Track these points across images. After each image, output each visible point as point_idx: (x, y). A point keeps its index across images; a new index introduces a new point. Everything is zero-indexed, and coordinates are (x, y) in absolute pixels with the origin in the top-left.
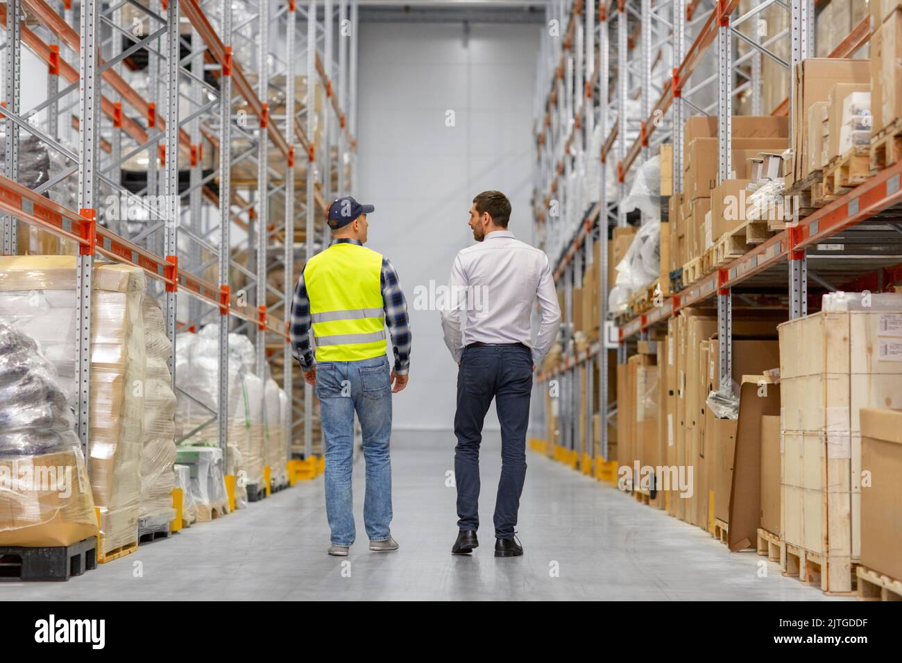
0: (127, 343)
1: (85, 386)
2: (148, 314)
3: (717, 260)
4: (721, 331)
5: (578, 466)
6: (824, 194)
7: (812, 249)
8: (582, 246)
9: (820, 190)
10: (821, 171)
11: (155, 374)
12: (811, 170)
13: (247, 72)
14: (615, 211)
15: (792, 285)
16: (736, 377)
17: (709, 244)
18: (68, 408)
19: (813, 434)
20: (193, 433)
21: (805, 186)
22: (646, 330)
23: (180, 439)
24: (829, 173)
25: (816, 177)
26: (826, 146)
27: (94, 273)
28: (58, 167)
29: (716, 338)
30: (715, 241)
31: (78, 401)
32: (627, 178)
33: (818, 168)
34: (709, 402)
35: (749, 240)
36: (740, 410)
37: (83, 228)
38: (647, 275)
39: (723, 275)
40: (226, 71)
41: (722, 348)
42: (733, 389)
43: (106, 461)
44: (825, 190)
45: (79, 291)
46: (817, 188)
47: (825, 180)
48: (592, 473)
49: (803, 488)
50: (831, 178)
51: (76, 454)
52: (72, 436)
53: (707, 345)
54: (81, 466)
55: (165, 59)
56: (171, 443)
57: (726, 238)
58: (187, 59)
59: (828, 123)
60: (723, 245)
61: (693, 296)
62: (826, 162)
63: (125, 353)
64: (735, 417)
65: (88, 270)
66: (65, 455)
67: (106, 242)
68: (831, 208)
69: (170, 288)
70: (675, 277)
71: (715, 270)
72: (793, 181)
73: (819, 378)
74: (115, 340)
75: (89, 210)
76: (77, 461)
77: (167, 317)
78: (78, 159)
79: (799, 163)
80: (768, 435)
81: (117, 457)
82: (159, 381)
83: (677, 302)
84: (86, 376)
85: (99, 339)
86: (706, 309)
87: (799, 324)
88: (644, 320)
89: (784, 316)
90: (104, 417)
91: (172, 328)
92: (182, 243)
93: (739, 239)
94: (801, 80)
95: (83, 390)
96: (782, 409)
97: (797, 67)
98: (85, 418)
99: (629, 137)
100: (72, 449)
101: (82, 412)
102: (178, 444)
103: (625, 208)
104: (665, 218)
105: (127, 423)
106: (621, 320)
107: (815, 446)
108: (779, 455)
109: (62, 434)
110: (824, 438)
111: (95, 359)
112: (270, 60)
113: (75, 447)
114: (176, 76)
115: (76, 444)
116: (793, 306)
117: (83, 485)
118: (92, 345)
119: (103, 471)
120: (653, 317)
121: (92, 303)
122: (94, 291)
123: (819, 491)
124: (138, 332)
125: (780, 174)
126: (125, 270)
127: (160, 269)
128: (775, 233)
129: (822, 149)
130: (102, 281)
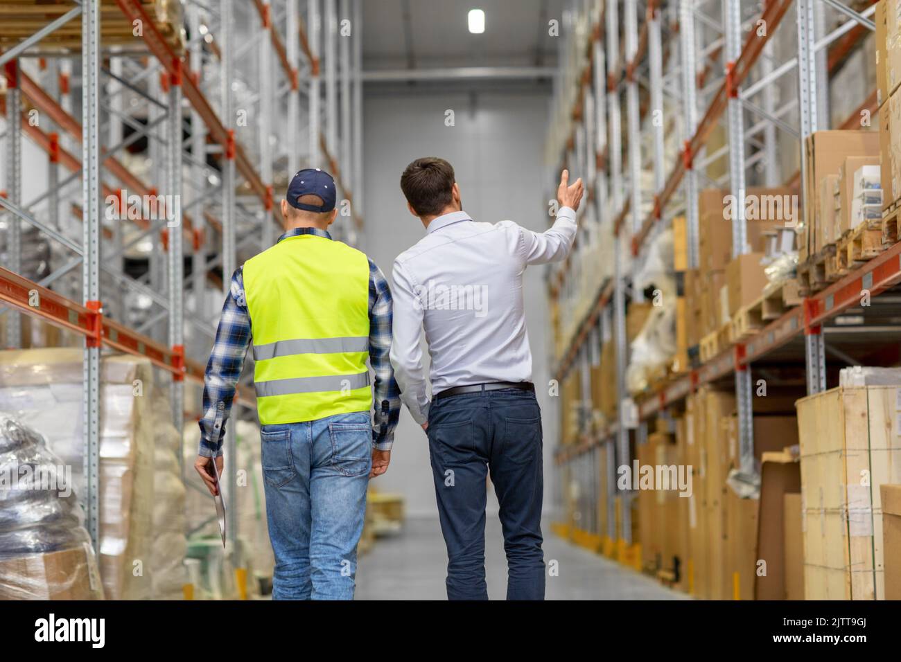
0: (135, 436)
1: (94, 481)
2: (156, 405)
3: (735, 336)
4: (741, 408)
5: (600, 550)
6: (838, 268)
7: (830, 322)
8: (597, 323)
9: (833, 265)
10: (834, 245)
11: (165, 466)
12: (824, 244)
13: (250, 153)
14: (630, 286)
15: (810, 360)
16: (757, 455)
17: (726, 319)
18: (78, 504)
19: (834, 512)
20: (203, 526)
21: (819, 260)
22: (665, 408)
23: (189, 532)
24: (842, 246)
25: (829, 250)
26: (839, 220)
27: (101, 366)
28: (59, 257)
29: (735, 415)
30: (732, 315)
31: (87, 496)
32: (642, 252)
33: (831, 241)
34: (730, 482)
35: (765, 315)
36: (761, 488)
37: (89, 320)
38: (664, 352)
39: (741, 349)
40: (229, 155)
41: (742, 426)
42: (755, 467)
43: (116, 557)
44: (839, 264)
45: (86, 385)
46: (831, 261)
47: (838, 254)
48: (614, 556)
49: (826, 568)
50: (845, 252)
51: (87, 551)
52: (82, 532)
53: (727, 423)
54: (92, 563)
55: (166, 144)
56: (181, 538)
57: (742, 313)
58: (188, 142)
59: (839, 197)
60: (740, 321)
61: (712, 372)
62: (839, 236)
63: (134, 446)
64: (756, 496)
65: (95, 363)
66: (76, 552)
67: (113, 334)
68: (845, 282)
69: (177, 377)
70: (693, 353)
71: (732, 345)
72: (806, 255)
73: (839, 454)
74: (124, 433)
75: (95, 303)
76: (88, 557)
77: (175, 407)
78: (82, 251)
79: (812, 236)
80: (790, 514)
81: (129, 553)
82: (168, 473)
83: (695, 378)
84: (95, 470)
85: (107, 433)
86: (725, 385)
87: (817, 400)
88: (663, 397)
89: (802, 391)
90: (113, 511)
91: (180, 418)
92: (187, 330)
93: (755, 314)
94: (811, 153)
95: (92, 485)
96: (804, 487)
97: (807, 141)
98: (95, 513)
99: (642, 210)
100: (82, 545)
101: (92, 508)
102: (188, 537)
103: (640, 284)
104: (680, 292)
105: (138, 518)
106: (640, 398)
107: (836, 524)
108: (800, 535)
109: (72, 531)
110: (845, 516)
111: (104, 453)
112: (272, 140)
113: (85, 544)
114: (179, 162)
115: (86, 541)
116: (811, 382)
117: (94, 582)
118: (100, 439)
119: (113, 568)
120: (672, 394)
121: (100, 396)
122: (101, 384)
123: (841, 569)
124: (146, 425)
125: (795, 247)
126: (131, 362)
127: (167, 359)
128: (791, 308)
129: (834, 222)
130: (110, 373)
